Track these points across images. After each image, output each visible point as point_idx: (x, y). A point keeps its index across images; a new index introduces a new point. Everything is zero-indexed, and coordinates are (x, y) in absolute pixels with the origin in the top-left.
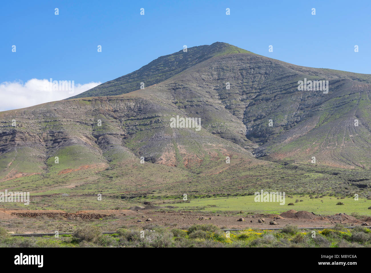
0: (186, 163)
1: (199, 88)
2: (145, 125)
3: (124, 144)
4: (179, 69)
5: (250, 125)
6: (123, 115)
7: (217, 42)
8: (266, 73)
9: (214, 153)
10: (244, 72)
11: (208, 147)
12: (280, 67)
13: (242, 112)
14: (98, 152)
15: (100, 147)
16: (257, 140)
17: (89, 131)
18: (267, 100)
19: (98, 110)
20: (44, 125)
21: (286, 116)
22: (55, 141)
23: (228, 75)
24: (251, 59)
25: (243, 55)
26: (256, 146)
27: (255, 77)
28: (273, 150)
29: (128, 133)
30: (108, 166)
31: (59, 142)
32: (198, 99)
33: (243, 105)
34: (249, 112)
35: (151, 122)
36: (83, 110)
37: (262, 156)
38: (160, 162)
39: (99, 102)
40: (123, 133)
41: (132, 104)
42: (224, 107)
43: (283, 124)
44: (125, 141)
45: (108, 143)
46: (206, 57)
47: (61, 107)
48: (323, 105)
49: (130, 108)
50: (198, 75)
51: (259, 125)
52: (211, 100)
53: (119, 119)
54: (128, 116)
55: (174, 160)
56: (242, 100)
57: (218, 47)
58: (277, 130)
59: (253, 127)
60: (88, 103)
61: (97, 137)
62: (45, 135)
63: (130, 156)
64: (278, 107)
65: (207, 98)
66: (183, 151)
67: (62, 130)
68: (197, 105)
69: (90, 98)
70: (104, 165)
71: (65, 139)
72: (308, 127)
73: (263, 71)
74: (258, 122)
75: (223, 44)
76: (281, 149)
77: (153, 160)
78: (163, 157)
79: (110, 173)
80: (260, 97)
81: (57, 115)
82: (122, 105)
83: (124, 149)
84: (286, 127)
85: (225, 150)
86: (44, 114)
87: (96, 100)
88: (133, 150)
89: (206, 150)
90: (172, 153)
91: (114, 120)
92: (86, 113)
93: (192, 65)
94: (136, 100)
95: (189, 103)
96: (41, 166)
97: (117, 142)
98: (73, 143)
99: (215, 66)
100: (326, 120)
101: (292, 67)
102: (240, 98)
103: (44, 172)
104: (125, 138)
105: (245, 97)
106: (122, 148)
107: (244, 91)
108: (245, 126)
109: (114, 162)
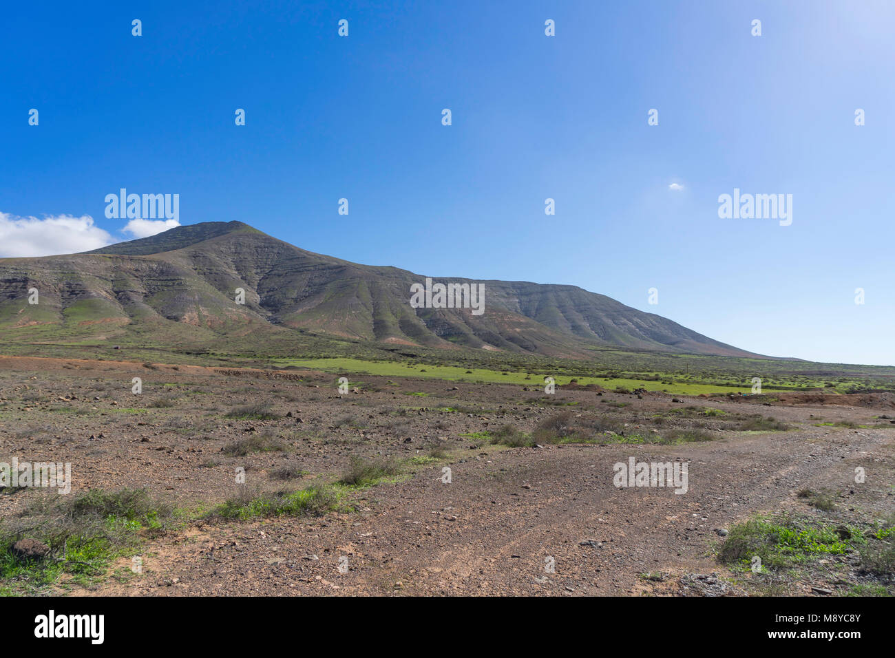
0: (210, 324)
1: (218, 259)
2: (168, 286)
3: (145, 302)
4: (196, 240)
5: (263, 295)
6: (144, 274)
7: (235, 221)
8: (278, 253)
9: (234, 317)
10: (259, 250)
11: (229, 311)
12: (292, 249)
13: (256, 283)
14: (118, 307)
15: (121, 302)
16: (270, 308)
17: (109, 286)
18: (279, 276)
19: (119, 267)
20: (60, 276)
21: (296, 291)
22: (72, 293)
23: (244, 250)
24: (265, 239)
25: (259, 235)
26: (270, 314)
27: (268, 255)
28: (286, 319)
29: (150, 292)
30: (131, 321)
31: (76, 294)
32: (217, 268)
33: (257, 278)
34: (263, 284)
35: (174, 284)
36: (103, 265)
37: (276, 323)
38: (184, 321)
39: (120, 260)
40: (144, 291)
41: (155, 266)
42: (239, 277)
43: (293, 297)
44: (146, 298)
45: (129, 299)
46: (224, 232)
47: (79, 261)
48: (329, 285)
49: (151, 269)
50: (217, 246)
51: (271, 296)
52: (228, 270)
53: (141, 278)
54: (150, 276)
55: (197, 320)
56: (256, 273)
57: (235, 225)
58: (288, 302)
59: (266, 297)
60: (108, 259)
61: (117, 293)
62: (61, 285)
63: (153, 313)
64: (289, 282)
65: (225, 268)
66: (206, 313)
67: (80, 283)
68: (215, 273)
69: (111, 256)
70: (126, 320)
71: (83, 292)
72: (316, 302)
73: (276, 251)
74: (271, 293)
75: (240, 222)
76: (294, 318)
77: (176, 319)
78: (187, 316)
79: (136, 327)
80: (273, 273)
81: (76, 268)
82: (144, 265)
83: (146, 306)
84: (295, 300)
85: (245, 315)
86: (61, 265)
87: (117, 258)
88: (154, 308)
89: (227, 313)
90: (195, 314)
91: (136, 279)
92: (106, 269)
93: (210, 238)
94: (159, 263)
95: (208, 271)
96: (57, 316)
97: (138, 299)
98: (93, 296)
99: (233, 241)
100: (331, 297)
101: (301, 250)
102: (254, 271)
103: (62, 322)
104: (146, 296)
105: (259, 271)
106: (144, 305)
107: (258, 266)
108: (259, 296)
109: (137, 318)
